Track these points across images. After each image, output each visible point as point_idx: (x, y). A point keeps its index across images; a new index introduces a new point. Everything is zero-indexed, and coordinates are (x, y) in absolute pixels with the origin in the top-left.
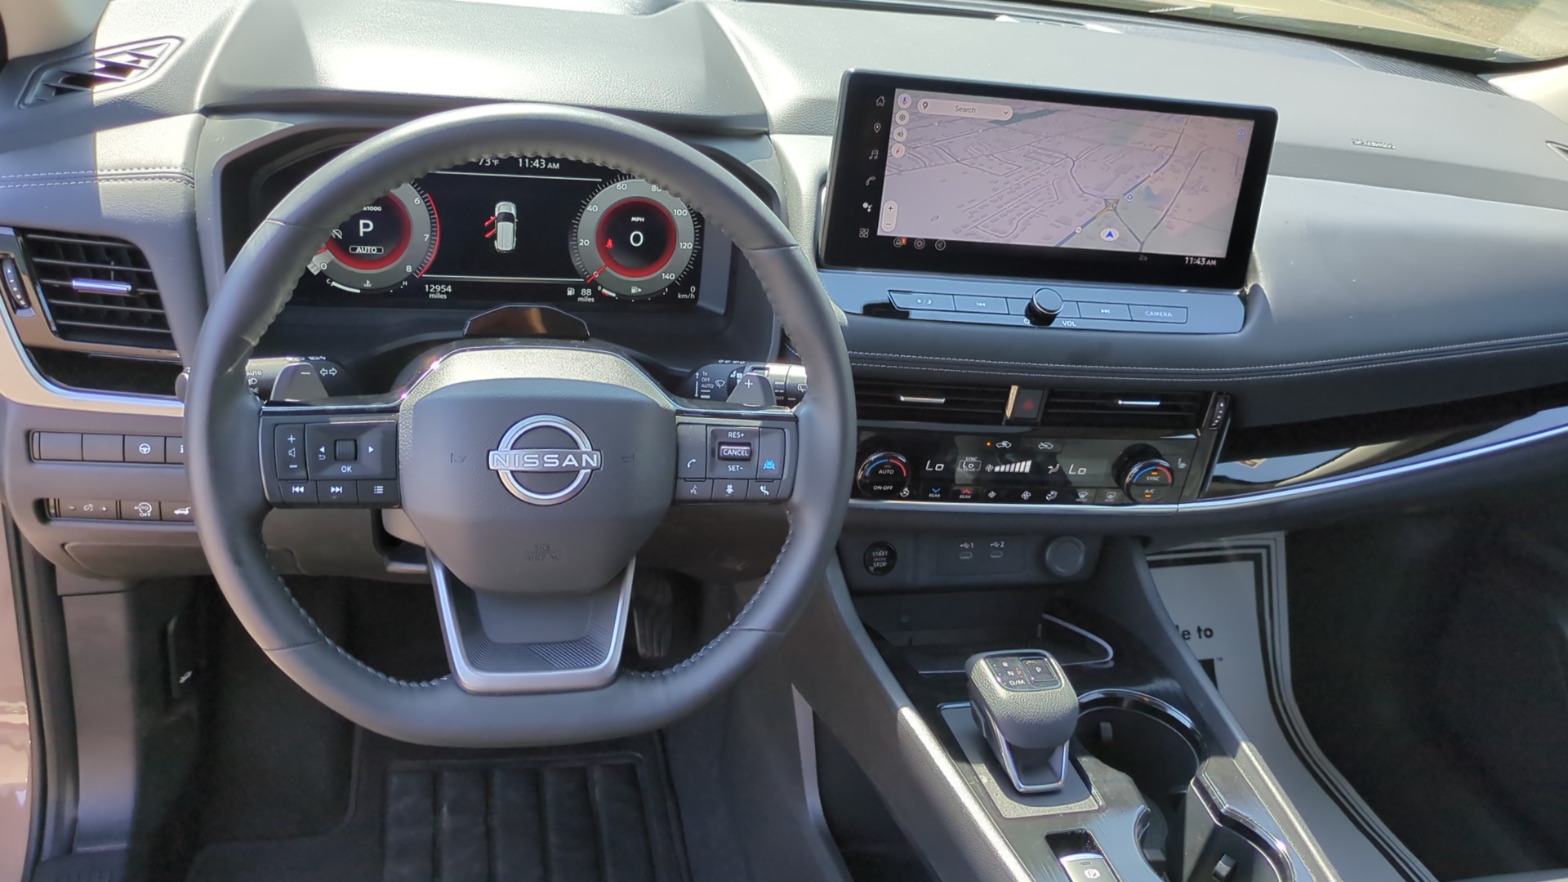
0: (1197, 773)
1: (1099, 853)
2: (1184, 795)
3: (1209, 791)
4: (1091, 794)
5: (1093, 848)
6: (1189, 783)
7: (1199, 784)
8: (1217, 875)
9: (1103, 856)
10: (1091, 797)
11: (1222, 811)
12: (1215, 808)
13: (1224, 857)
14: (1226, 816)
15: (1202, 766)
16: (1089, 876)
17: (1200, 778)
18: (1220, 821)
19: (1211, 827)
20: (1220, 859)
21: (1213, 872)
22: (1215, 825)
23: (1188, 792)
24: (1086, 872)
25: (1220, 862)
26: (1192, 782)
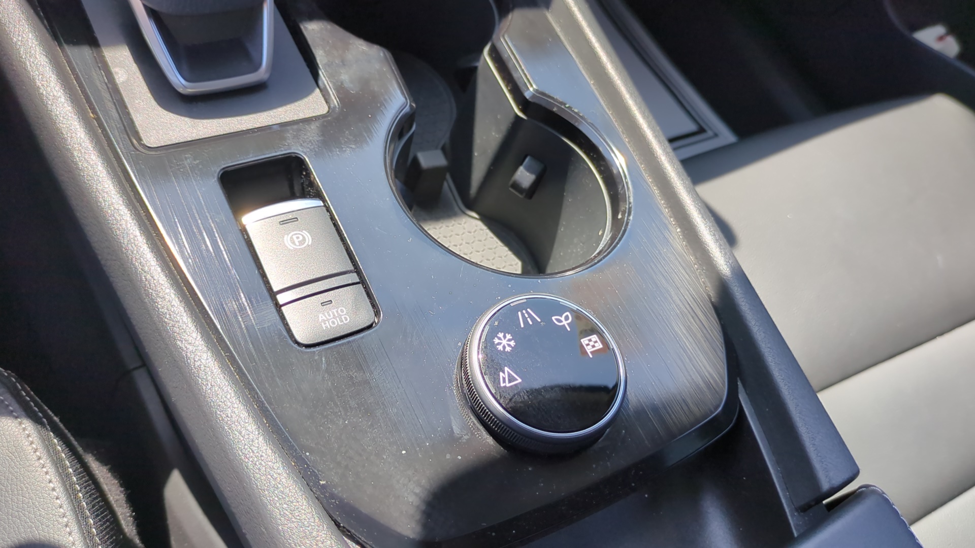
0: (494, 36)
1: (318, 195)
2: (476, 68)
3: (510, 66)
4: (318, 86)
5: (309, 190)
6: (481, 51)
7: (497, 56)
8: (516, 186)
9: (324, 200)
10: (318, 90)
11: (527, 95)
12: (516, 91)
13: (527, 160)
14: (534, 104)
15: (502, 24)
16: (290, 246)
17: (498, 45)
18: (523, 110)
19: (511, 119)
20: (521, 164)
21: (511, 182)
22: (517, 116)
23: (480, 64)
24: (287, 239)
25: (521, 168)
26: (486, 50)
